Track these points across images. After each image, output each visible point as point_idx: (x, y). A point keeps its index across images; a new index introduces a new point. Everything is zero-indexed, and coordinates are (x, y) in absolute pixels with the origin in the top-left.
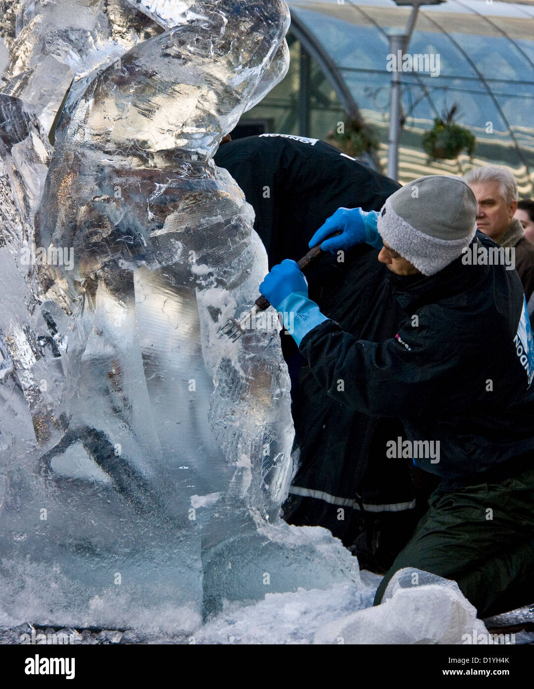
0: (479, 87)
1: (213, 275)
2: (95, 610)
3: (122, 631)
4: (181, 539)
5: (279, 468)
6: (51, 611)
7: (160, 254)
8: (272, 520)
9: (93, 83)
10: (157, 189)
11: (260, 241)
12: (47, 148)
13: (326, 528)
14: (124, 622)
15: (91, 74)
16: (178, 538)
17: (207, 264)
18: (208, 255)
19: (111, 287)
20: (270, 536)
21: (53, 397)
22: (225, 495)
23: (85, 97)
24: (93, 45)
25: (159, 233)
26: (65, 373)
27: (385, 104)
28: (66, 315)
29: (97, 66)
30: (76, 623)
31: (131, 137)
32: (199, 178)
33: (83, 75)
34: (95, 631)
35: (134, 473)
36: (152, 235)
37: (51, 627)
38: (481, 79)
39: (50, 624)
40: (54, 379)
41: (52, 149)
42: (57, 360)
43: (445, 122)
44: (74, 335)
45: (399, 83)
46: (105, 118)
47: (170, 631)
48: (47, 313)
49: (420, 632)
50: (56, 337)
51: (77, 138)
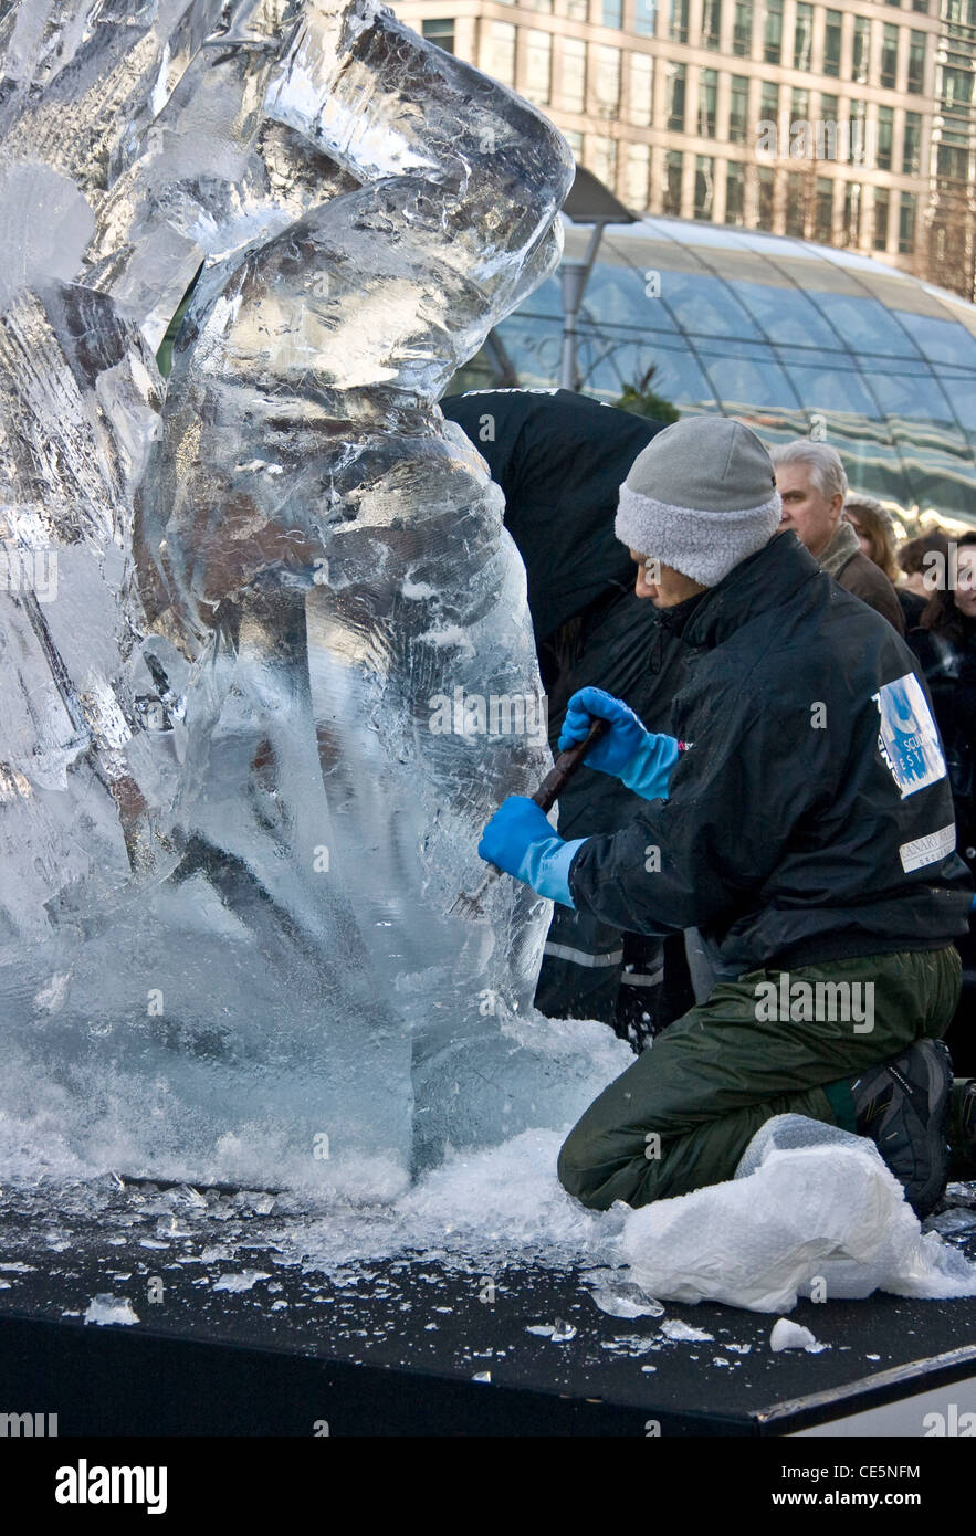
0: (680, 342)
1: (437, 602)
2: (227, 1157)
3: (273, 1192)
4: (378, 1043)
5: (537, 927)
6: (152, 1154)
7: (351, 563)
8: (522, 1011)
9: (239, 272)
10: (348, 451)
11: (514, 546)
12: (154, 380)
13: (606, 1023)
14: (275, 1177)
15: (234, 256)
16: (373, 1041)
17: (428, 582)
18: (431, 566)
19: (266, 617)
20: (520, 1038)
21: (160, 798)
22: (450, 971)
23: (227, 293)
24: (239, 208)
25: (348, 527)
26: (181, 757)
27: (553, 362)
28: (185, 661)
29: (244, 243)
30: (194, 1176)
31: (301, 365)
32: (417, 435)
33: (219, 258)
34: (227, 1190)
35: (297, 930)
36: (337, 529)
37: (153, 1182)
38: (682, 332)
39: (149, 1177)
40: (162, 767)
41: (164, 384)
42: (166, 737)
43: (638, 390)
44: (200, 694)
45: (574, 333)
46: (261, 329)
47: (355, 1197)
48: (152, 657)
49: (814, 1226)
50: (167, 696)
51: (209, 365)
